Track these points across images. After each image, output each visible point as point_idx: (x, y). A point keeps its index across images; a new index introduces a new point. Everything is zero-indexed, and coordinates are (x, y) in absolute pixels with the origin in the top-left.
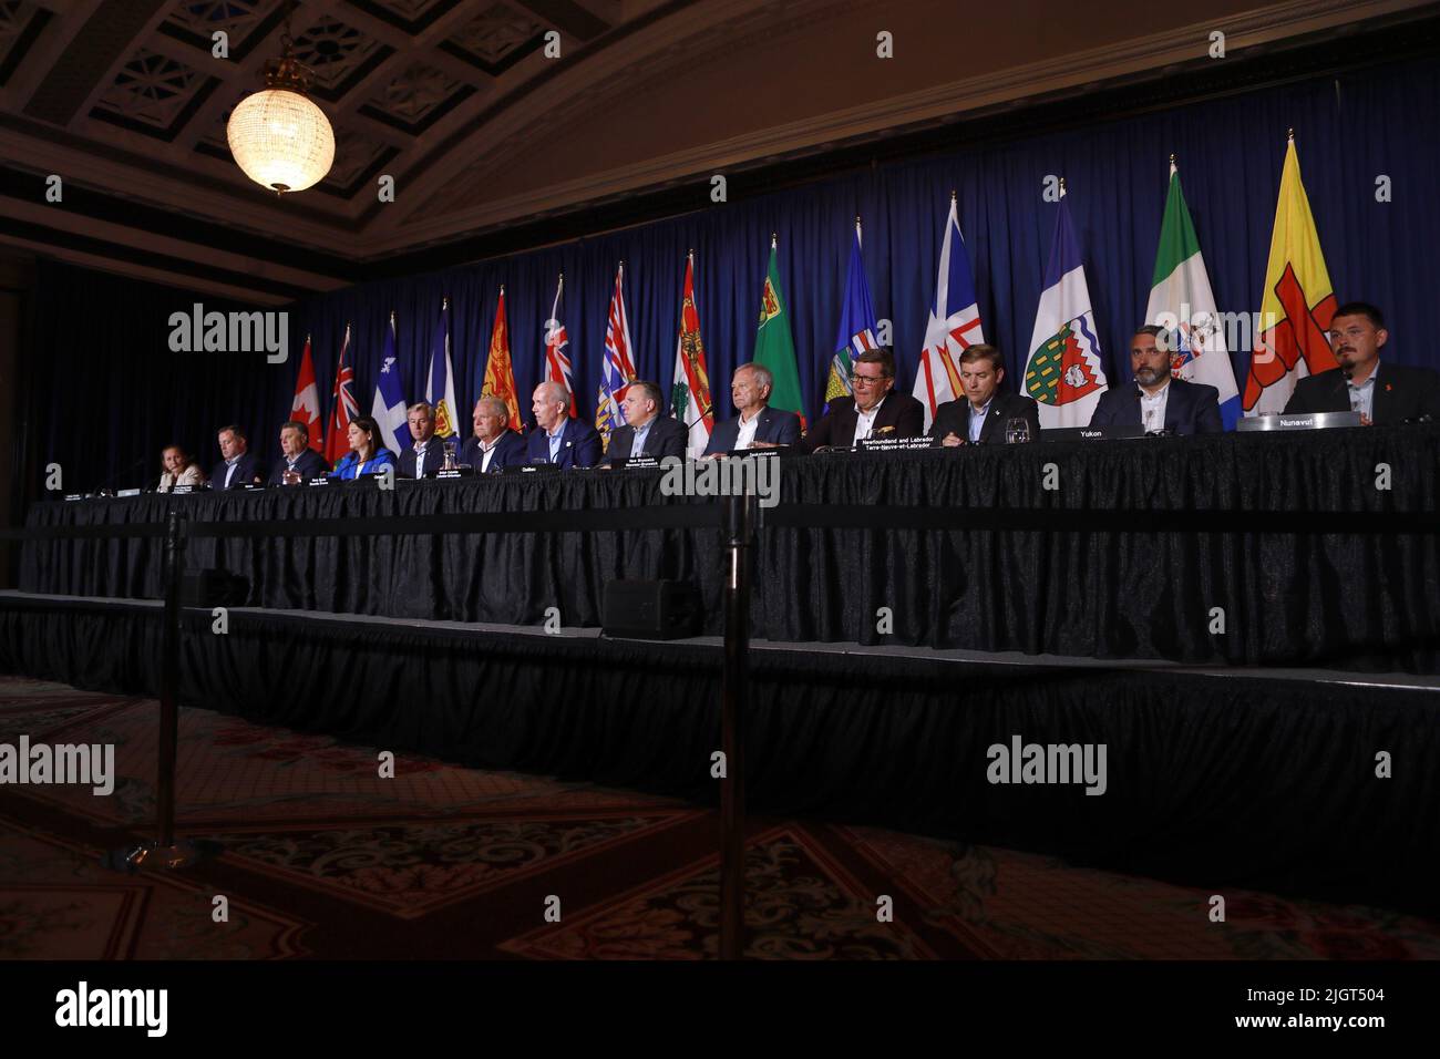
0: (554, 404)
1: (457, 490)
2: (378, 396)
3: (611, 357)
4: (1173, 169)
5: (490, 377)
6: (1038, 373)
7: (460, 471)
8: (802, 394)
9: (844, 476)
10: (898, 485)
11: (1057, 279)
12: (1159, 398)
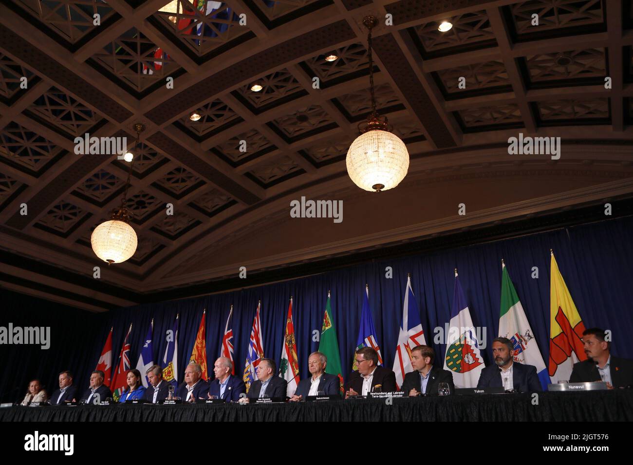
0: (224, 368)
1: (173, 411)
2: (141, 359)
3: (253, 345)
4: (503, 265)
5: (195, 352)
6: (451, 357)
7: (176, 401)
8: (341, 365)
9: (362, 410)
10: (388, 416)
11: (457, 313)
12: (509, 372)
